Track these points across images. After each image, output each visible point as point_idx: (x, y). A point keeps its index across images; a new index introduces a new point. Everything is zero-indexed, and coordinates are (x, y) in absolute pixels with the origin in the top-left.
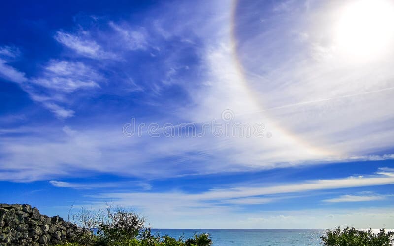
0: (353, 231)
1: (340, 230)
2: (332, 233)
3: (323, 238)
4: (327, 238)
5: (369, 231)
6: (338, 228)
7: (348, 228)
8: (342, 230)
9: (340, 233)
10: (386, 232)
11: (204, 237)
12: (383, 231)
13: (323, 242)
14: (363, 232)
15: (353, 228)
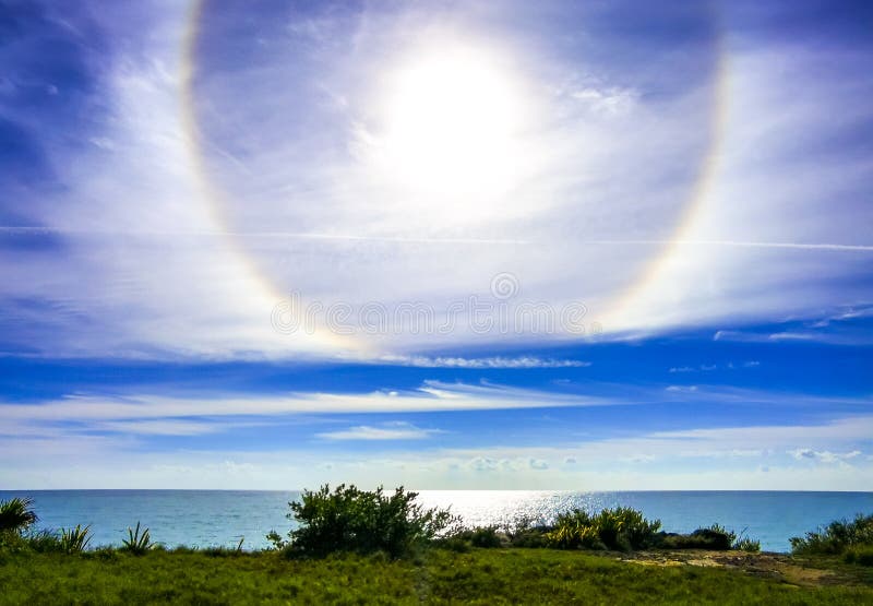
0: (352, 492)
1: (327, 491)
2: (314, 495)
3: (294, 506)
4: (303, 505)
5: (379, 491)
6: (324, 487)
7: (343, 486)
8: (332, 491)
9: (328, 496)
10: (405, 494)
11: (16, 506)
12: (400, 490)
13: (293, 513)
14: (368, 494)
15: (352, 487)
